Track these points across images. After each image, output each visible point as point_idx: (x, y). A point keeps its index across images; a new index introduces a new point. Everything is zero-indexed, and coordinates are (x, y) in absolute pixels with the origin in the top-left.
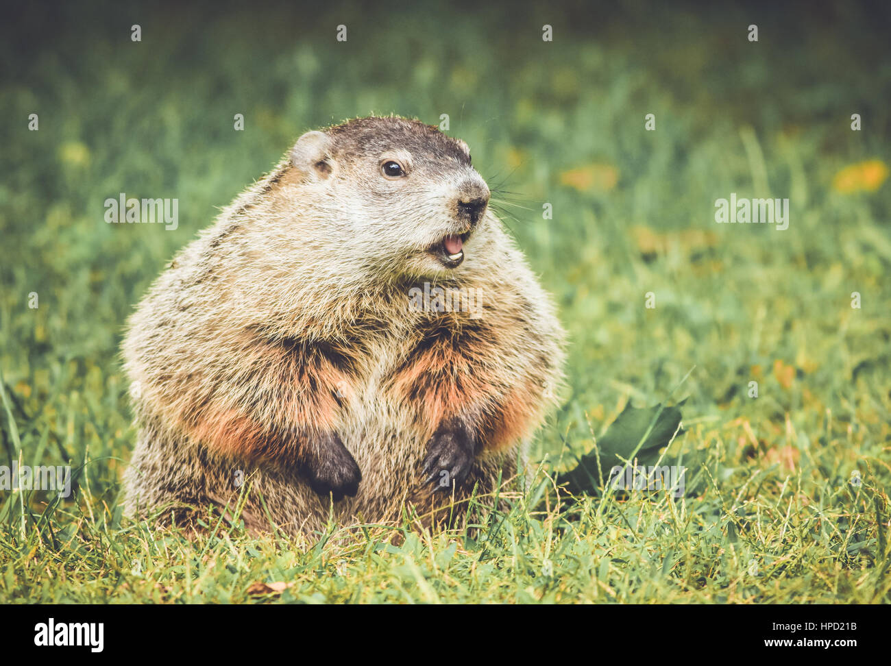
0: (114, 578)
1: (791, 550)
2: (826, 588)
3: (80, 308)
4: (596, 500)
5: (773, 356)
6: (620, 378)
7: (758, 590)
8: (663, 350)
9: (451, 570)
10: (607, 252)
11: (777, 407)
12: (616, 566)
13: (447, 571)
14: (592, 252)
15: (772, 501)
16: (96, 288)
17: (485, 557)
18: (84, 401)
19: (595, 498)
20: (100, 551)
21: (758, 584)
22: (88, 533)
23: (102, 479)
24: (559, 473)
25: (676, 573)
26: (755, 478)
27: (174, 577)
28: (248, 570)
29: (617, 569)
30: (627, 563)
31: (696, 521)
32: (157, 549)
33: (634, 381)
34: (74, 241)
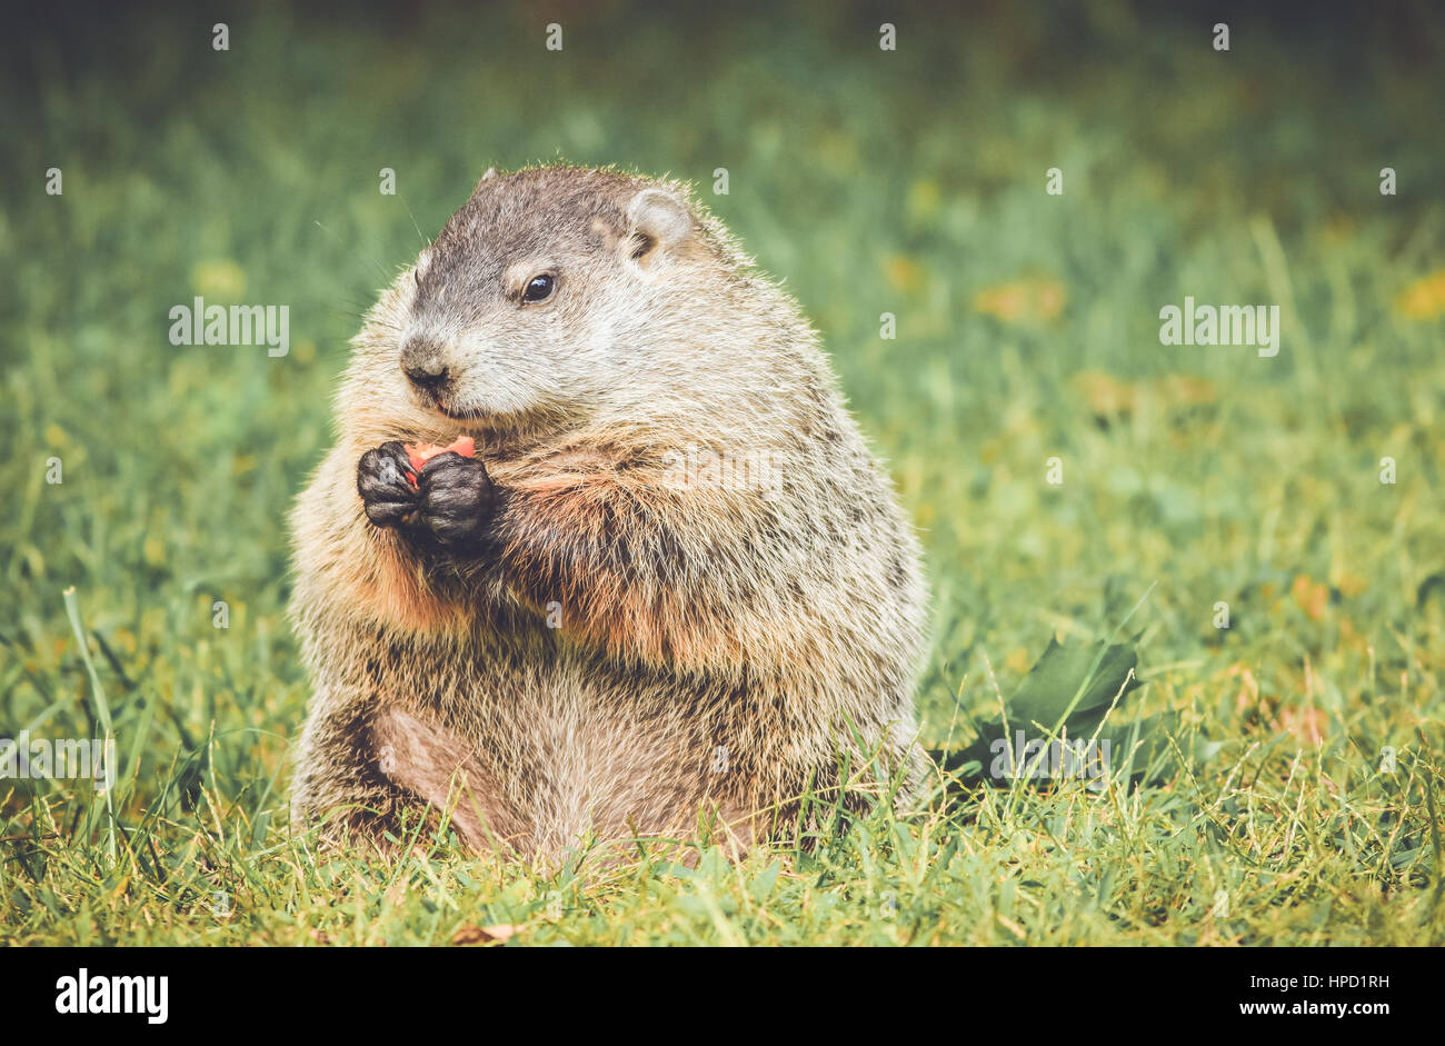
0: (249, 925)
1: (1302, 864)
2: (1352, 921)
3: (219, 511)
4: (1004, 794)
5: (1296, 571)
6: (1056, 607)
7: (1247, 926)
8: (1125, 563)
9: (773, 901)
10: (1040, 413)
11: (1298, 649)
12: (1029, 893)
13: (765, 904)
14: (1019, 417)
15: (1281, 790)
16: (246, 483)
17: (826, 882)
18: (218, 657)
19: (1003, 791)
20: (230, 883)
21: (1247, 916)
22: (213, 858)
23: (243, 775)
24: (949, 752)
25: (1123, 902)
26: (1253, 754)
27: (341, 920)
28: (456, 908)
29: (1030, 897)
30: (1044, 887)
31: (1159, 824)
32: (320, 879)
33: (1078, 612)
34: (211, 410)
